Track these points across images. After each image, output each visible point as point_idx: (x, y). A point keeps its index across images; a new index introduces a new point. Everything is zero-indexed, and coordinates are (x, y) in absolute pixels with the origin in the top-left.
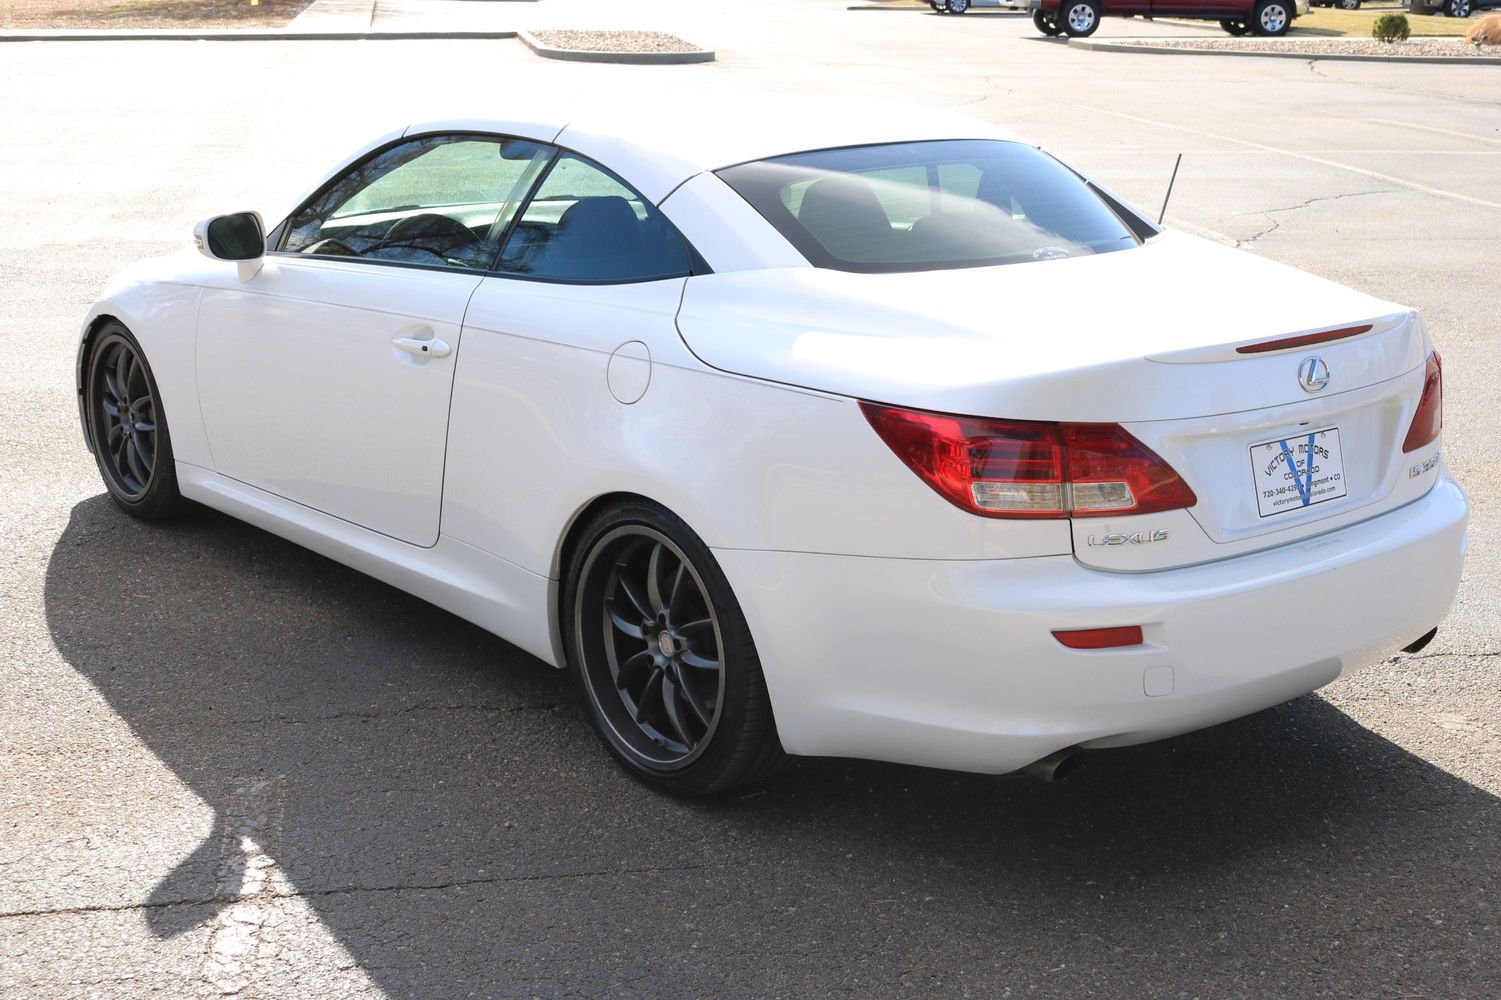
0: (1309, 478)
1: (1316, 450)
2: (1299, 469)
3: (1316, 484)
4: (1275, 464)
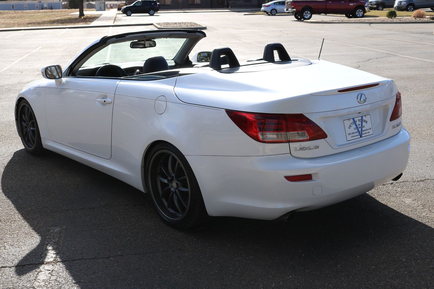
0: (362, 129)
2: (359, 126)
3: (364, 131)
4: (351, 125)
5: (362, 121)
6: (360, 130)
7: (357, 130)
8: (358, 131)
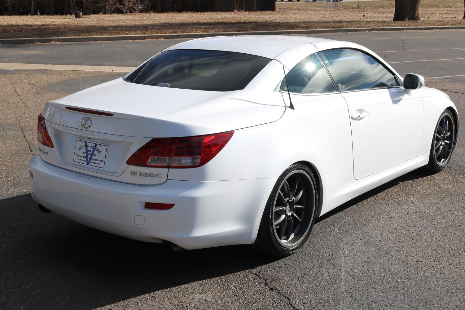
0: (91, 157)
1: (97, 149)
2: (89, 153)
3: (93, 159)
4: (82, 148)
5: (95, 148)
6: (89, 156)
7: (85, 155)
8: (87, 157)
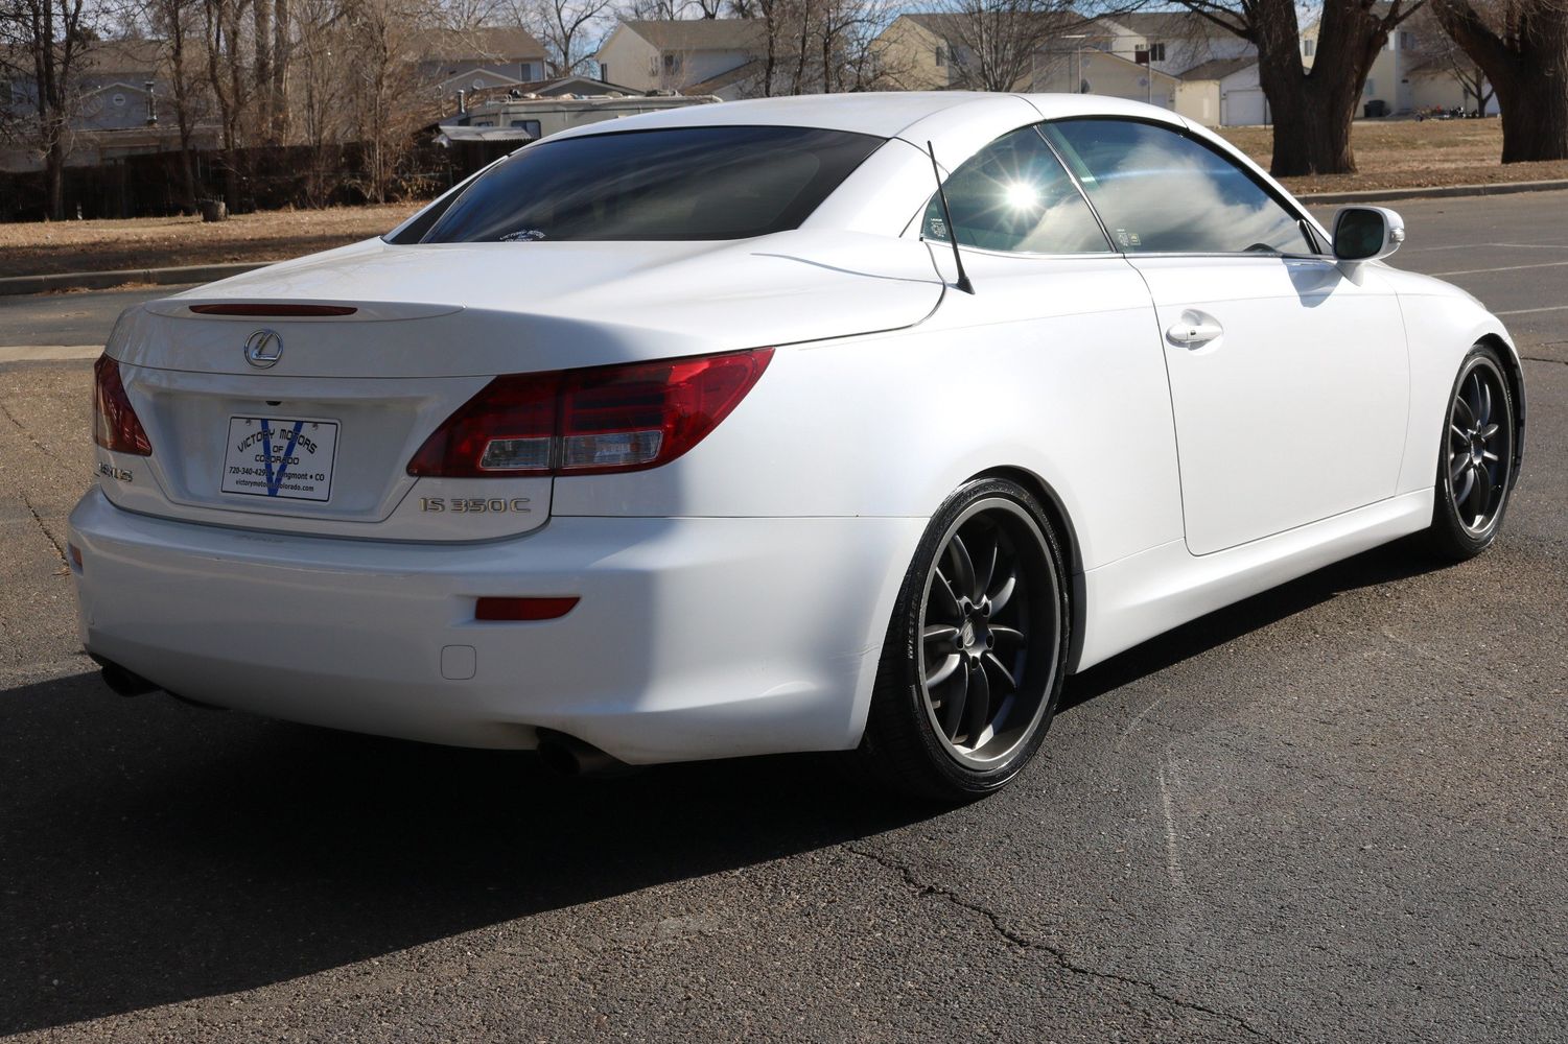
0: (283, 468)
1: (301, 440)
2: (277, 454)
3: (290, 476)
4: (249, 442)
5: (295, 437)
6: (276, 467)
7: (262, 466)
8: (268, 471)
